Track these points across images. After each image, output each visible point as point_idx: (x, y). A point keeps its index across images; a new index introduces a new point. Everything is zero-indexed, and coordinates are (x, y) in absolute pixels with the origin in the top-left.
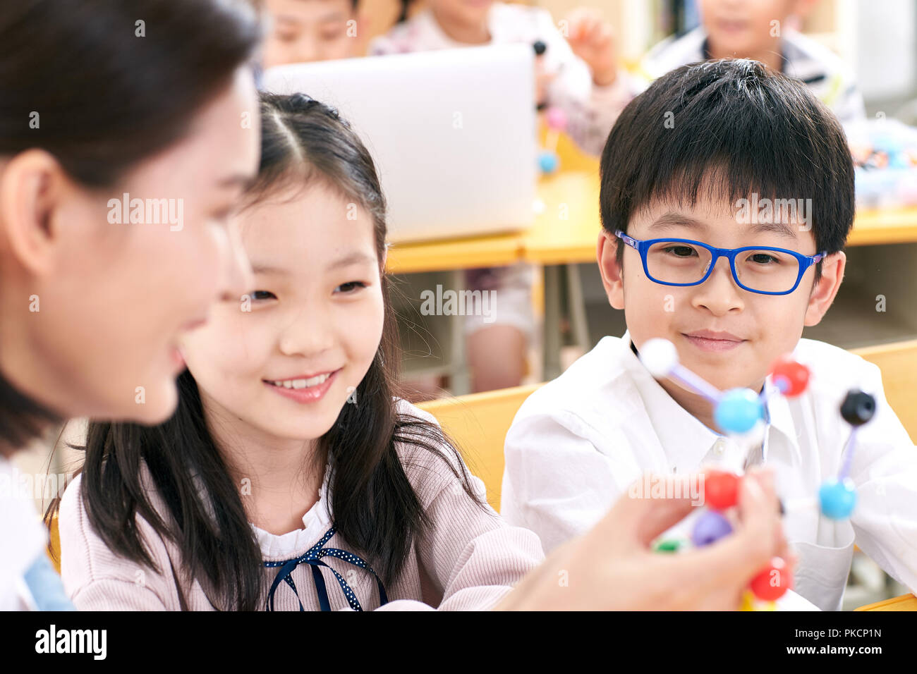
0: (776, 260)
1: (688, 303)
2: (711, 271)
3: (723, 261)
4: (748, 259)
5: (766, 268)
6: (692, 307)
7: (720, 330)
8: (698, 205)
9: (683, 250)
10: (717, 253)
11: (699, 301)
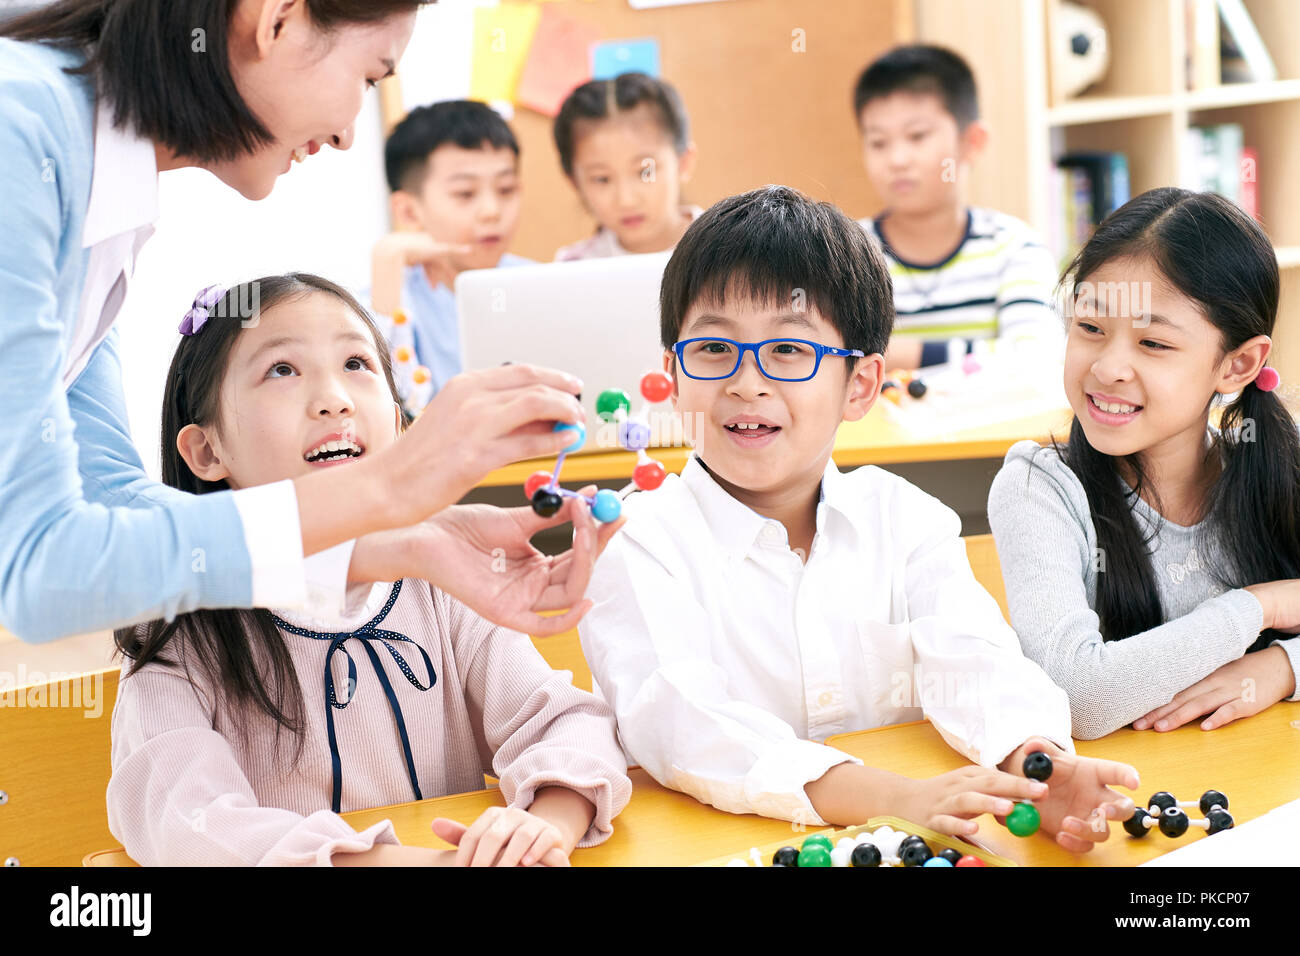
0: (799, 350)
1: (722, 393)
2: (739, 364)
3: (749, 354)
4: (774, 351)
5: (788, 357)
6: (727, 395)
7: (754, 414)
8: (727, 305)
9: (717, 347)
10: (743, 347)
11: (730, 390)
